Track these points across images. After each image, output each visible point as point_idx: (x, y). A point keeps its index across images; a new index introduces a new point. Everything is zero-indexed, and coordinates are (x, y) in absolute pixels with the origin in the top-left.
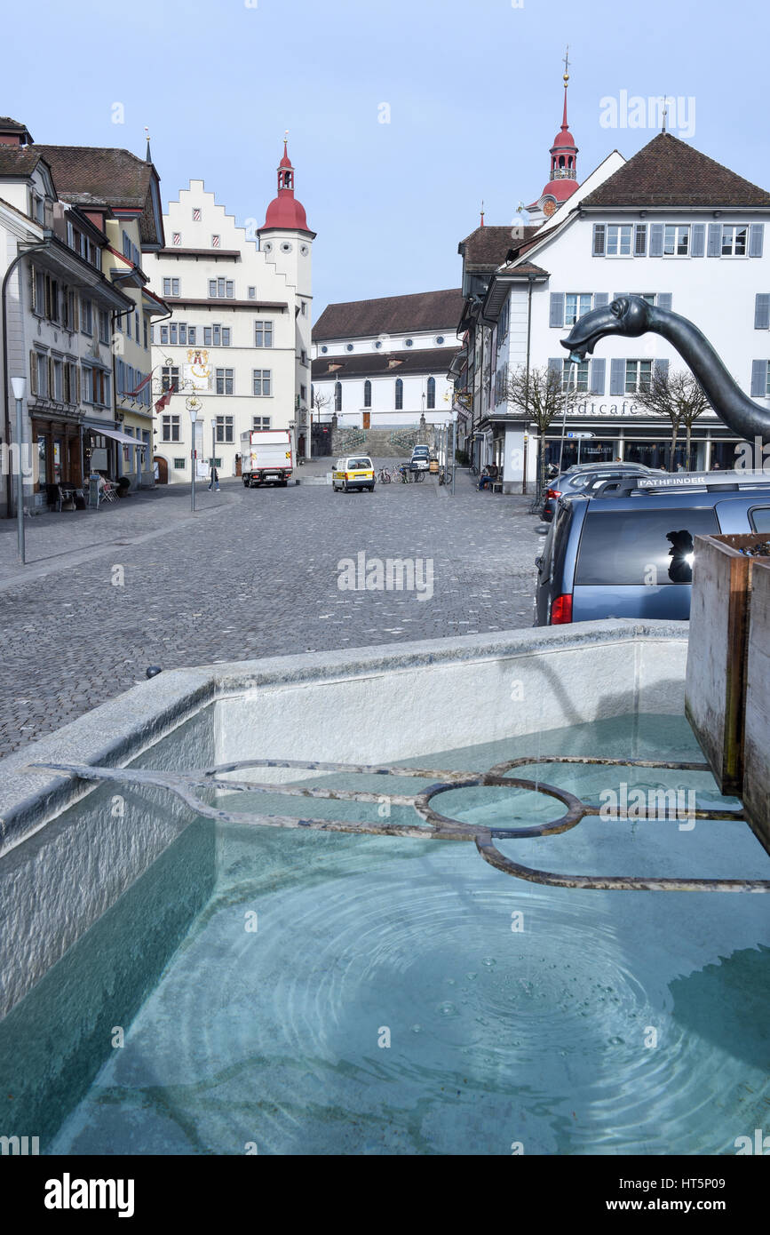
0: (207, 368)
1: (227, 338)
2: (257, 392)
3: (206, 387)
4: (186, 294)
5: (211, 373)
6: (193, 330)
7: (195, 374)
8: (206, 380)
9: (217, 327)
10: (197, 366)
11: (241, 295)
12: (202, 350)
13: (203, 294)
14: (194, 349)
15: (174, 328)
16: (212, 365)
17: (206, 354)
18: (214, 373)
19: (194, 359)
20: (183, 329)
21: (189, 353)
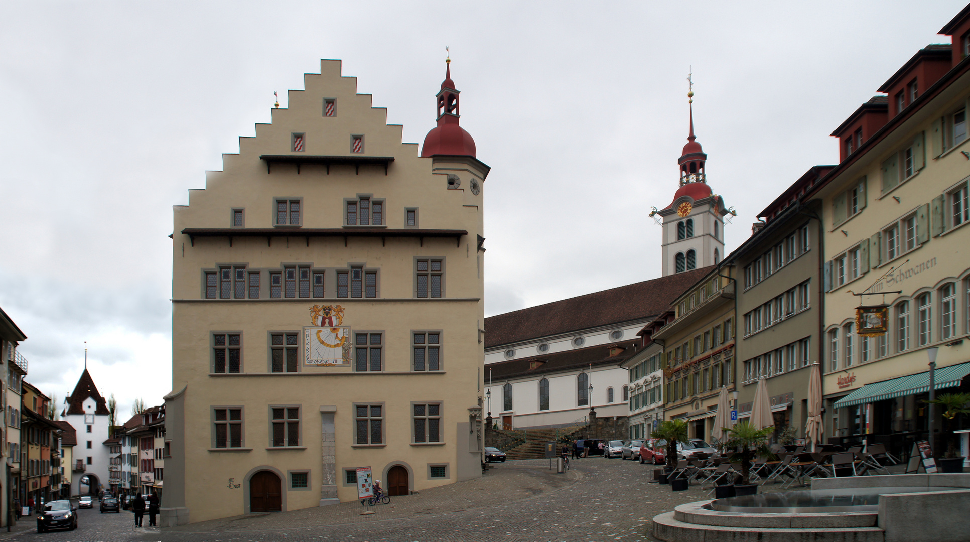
0: (341, 333)
1: (373, 287)
2: (418, 364)
3: (340, 362)
4: (310, 221)
5: (347, 339)
6: (319, 276)
7: (322, 343)
8: (339, 351)
9: (357, 270)
10: (326, 331)
11: (394, 221)
12: (334, 305)
13: (336, 221)
14: (320, 305)
15: (291, 275)
16: (349, 327)
17: (340, 310)
18: (352, 340)
19: (320, 318)
20: (304, 275)
21: (315, 310)
